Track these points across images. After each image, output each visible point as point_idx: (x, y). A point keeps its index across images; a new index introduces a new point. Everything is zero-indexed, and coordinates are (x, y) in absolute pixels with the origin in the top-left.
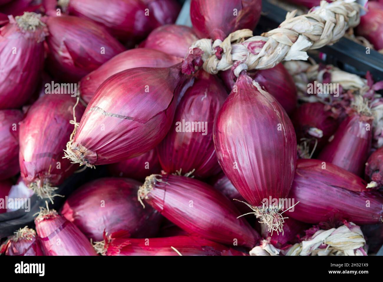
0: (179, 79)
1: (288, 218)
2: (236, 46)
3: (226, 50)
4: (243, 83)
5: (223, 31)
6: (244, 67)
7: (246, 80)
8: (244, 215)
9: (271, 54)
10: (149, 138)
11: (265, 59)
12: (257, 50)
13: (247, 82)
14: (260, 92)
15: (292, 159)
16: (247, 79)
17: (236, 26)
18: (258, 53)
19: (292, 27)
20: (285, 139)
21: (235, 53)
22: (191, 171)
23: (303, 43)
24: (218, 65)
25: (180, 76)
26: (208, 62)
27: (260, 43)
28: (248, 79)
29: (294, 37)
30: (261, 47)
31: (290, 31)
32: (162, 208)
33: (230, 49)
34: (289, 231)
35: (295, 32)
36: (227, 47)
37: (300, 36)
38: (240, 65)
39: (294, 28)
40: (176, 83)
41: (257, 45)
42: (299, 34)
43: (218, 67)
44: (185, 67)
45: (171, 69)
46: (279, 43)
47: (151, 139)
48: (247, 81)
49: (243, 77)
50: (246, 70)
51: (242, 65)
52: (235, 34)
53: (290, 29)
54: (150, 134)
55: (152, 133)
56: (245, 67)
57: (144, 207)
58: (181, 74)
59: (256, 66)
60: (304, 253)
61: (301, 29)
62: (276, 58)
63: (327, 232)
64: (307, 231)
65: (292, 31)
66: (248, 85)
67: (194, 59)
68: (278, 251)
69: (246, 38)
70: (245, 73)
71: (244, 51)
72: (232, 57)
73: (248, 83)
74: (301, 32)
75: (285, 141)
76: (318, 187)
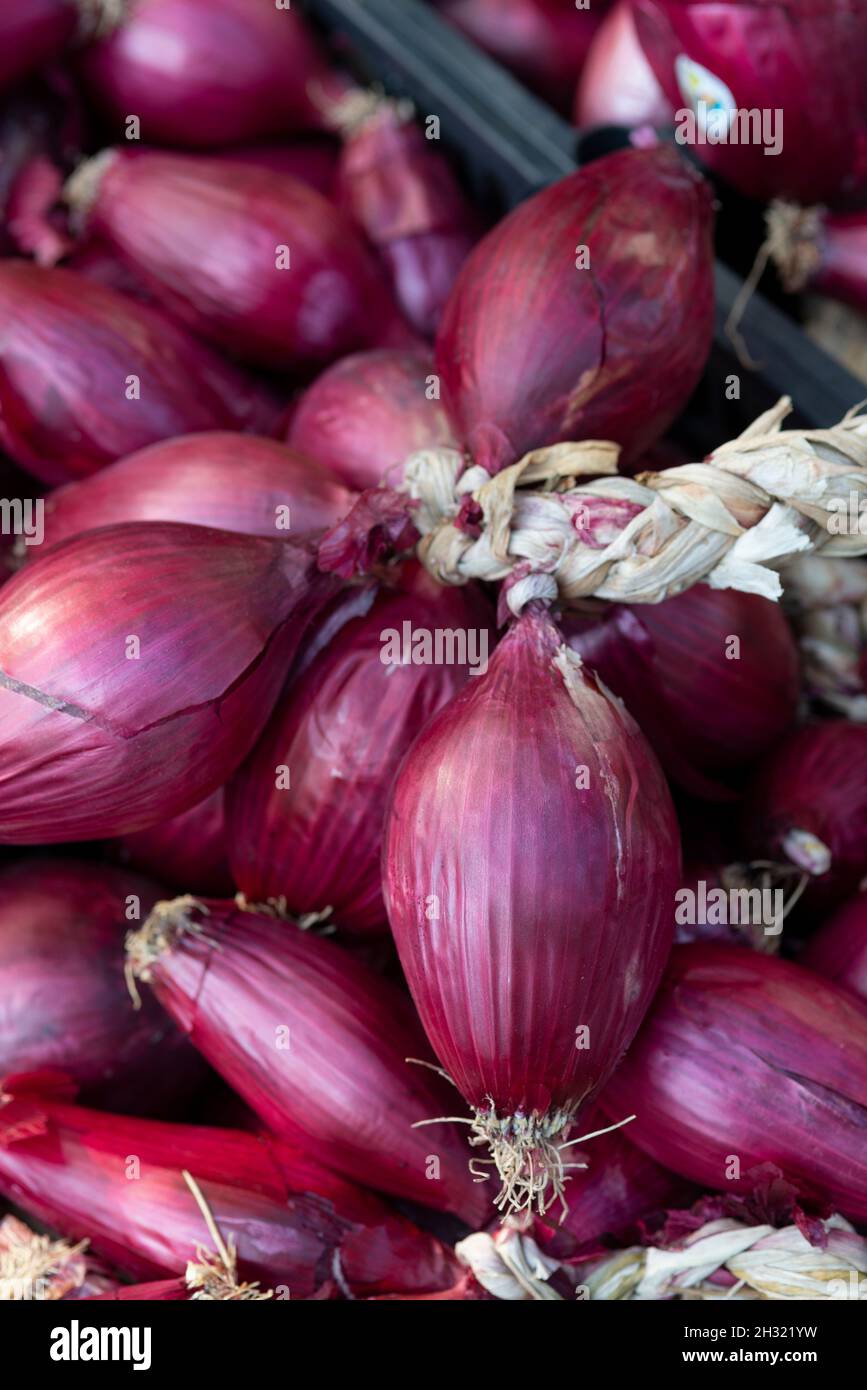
0: (303, 588)
2: (535, 505)
3: (493, 515)
4: (520, 649)
5: (507, 435)
6: (538, 591)
7: (535, 637)
8: (437, 1120)
9: (652, 557)
10: (143, 788)
11: (627, 569)
12: (602, 534)
13: (536, 645)
14: (573, 694)
15: (635, 960)
16: (540, 634)
17: (567, 423)
18: (605, 546)
19: (749, 471)
20: (617, 885)
21: (527, 528)
22: (319, 910)
23: (779, 535)
24: (466, 558)
25: (309, 580)
26: (432, 537)
27: (621, 511)
28: (545, 634)
29: (749, 508)
30: (620, 524)
31: (741, 482)
32: (188, 1026)
33: (506, 513)
34: (623, 1195)
35: (756, 492)
36: (497, 504)
37: (776, 508)
38: (528, 579)
39: (752, 476)
40: (288, 604)
41: (609, 516)
42: (776, 500)
43: (462, 567)
44: (332, 550)
45: (287, 547)
46: (687, 519)
47: (149, 791)
48: (539, 642)
49: (530, 623)
50: (550, 600)
51: (533, 583)
52: (548, 458)
53: (742, 477)
54: (148, 778)
55: (156, 773)
56: (543, 591)
57: (137, 1003)
58: (314, 573)
59: (597, 587)
60: (649, 1291)
61: (780, 484)
62: (669, 573)
63: (737, 1236)
64: (672, 1213)
65: (748, 485)
66: (539, 658)
67: (378, 522)
68: (546, 1267)
69: (583, 479)
70: (541, 610)
71: (558, 526)
72: (510, 540)
73: (540, 651)
74: (780, 493)
75: (616, 893)
76: (735, 1069)
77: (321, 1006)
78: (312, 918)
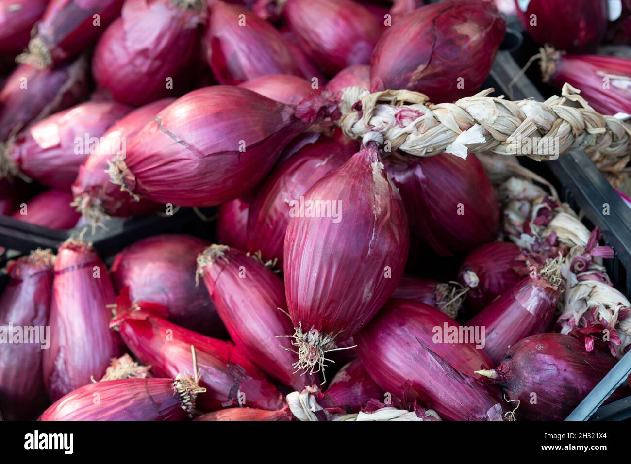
0: (288, 122)
1: (333, 362)
2: (384, 108)
3: (366, 107)
4: (360, 157)
5: (383, 82)
6: (374, 138)
7: (367, 154)
8: (285, 336)
9: (422, 134)
10: (204, 181)
11: (412, 137)
12: (405, 122)
13: (367, 157)
14: (374, 177)
15: (371, 283)
16: (370, 154)
17: (410, 85)
18: (405, 127)
19: (467, 107)
20: (368, 249)
21: (379, 116)
22: (273, 259)
23: (475, 136)
24: (355, 126)
25: (291, 120)
27: (415, 114)
28: (372, 154)
29: (465, 122)
30: (413, 119)
31: (464, 111)
32: (211, 293)
33: (371, 107)
34: (359, 394)
35: (469, 117)
36: (368, 103)
37: (476, 126)
38: (371, 132)
39: (469, 110)
40: (280, 127)
41: (410, 116)
42: (476, 121)
43: (353, 129)
44: (302, 110)
45: (287, 106)
46: (440, 122)
47: (206, 183)
48: (369, 156)
49: (368, 149)
50: (379, 143)
51: (372, 134)
52: (397, 93)
53: (465, 110)
54: (207, 177)
55: (210, 176)
56: (376, 138)
57: (197, 284)
58: (293, 118)
59: (401, 144)
61: (478, 115)
62: (427, 142)
63: (394, 412)
64: (372, 399)
65: (466, 113)
66: (366, 162)
67: (324, 105)
68: (316, 408)
69: (407, 103)
70: (374, 146)
71: (390, 116)
72: (371, 119)
73: (368, 160)
74: (479, 119)
75: (368, 253)
76: (408, 343)
77: (260, 293)
78: (269, 263)
